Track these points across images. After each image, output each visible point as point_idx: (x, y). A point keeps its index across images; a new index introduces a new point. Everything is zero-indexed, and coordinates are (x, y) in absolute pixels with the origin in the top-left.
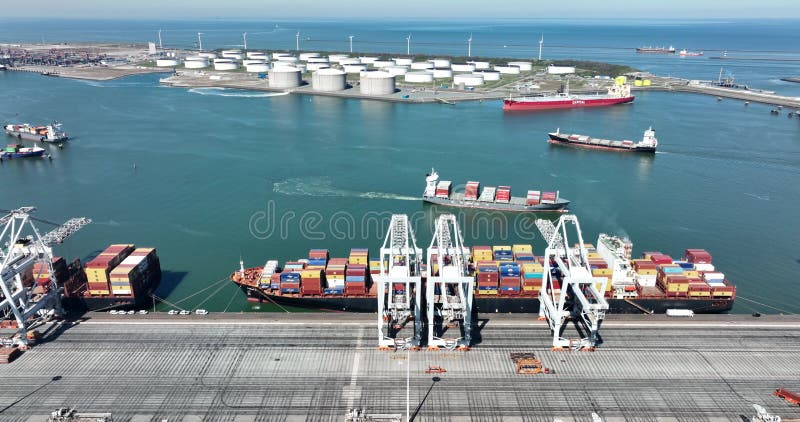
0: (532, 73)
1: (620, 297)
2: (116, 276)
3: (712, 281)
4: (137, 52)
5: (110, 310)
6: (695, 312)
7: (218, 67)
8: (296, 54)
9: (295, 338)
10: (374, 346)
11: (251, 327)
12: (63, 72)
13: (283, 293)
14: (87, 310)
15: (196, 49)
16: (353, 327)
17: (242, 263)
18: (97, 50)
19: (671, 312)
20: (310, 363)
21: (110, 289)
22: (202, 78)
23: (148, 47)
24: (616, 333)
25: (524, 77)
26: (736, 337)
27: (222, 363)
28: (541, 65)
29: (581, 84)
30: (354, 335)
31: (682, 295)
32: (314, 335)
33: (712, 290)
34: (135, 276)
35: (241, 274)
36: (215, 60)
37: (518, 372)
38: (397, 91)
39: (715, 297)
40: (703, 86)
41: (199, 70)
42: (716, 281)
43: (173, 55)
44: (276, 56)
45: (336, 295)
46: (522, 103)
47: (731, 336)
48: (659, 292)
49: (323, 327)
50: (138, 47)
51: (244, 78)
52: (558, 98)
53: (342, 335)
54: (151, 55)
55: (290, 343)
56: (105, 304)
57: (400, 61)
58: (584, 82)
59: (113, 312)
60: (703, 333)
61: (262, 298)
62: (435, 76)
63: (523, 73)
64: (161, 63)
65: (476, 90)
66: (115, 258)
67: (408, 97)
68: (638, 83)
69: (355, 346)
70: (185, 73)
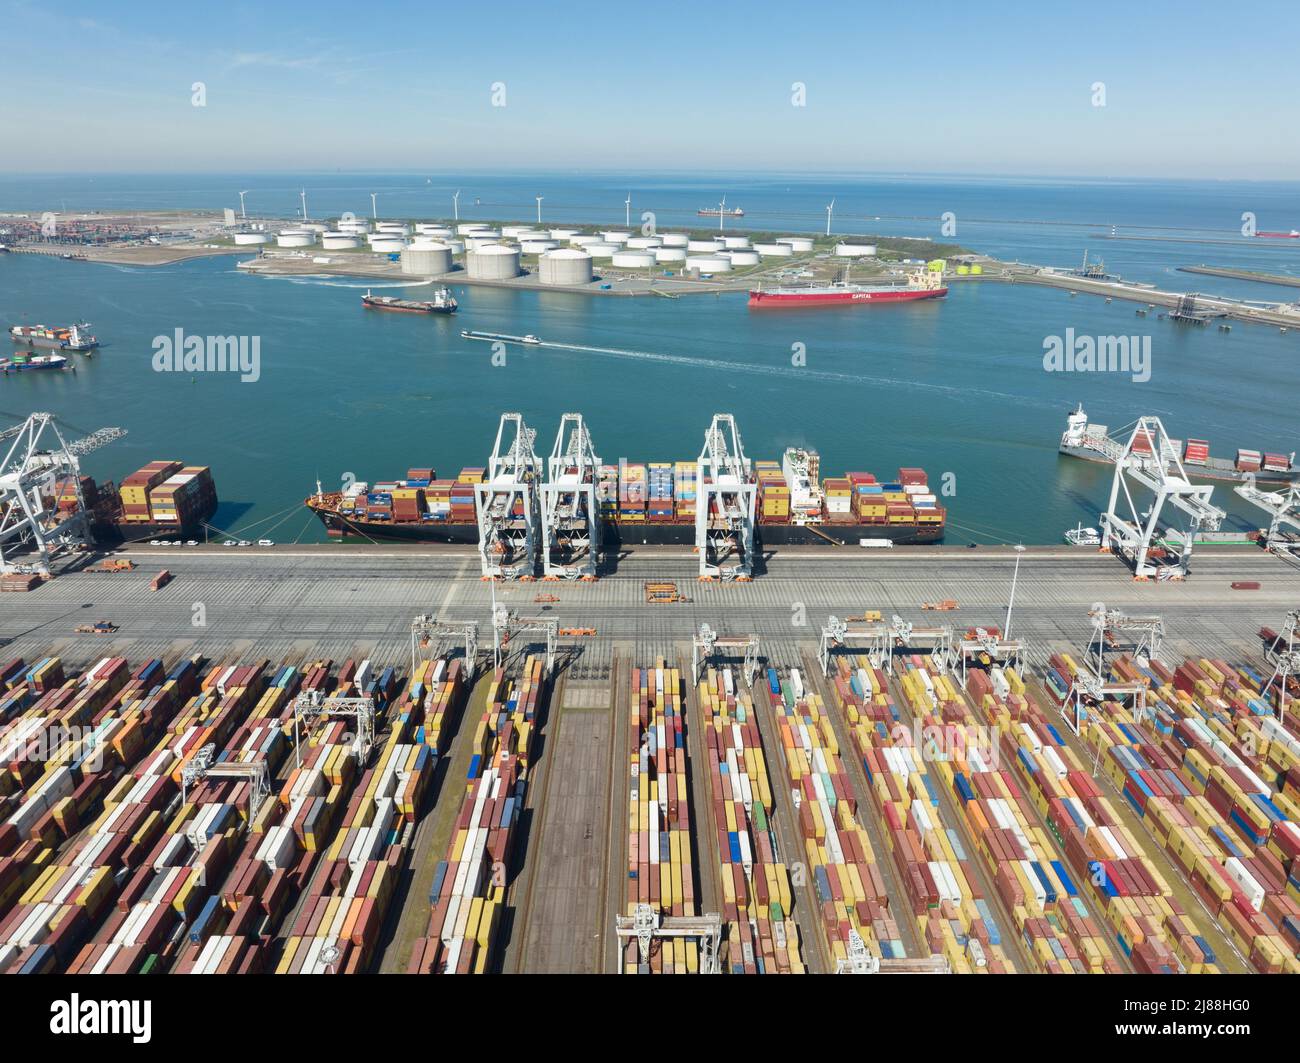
0: (810, 254)
1: (801, 523)
2: (157, 495)
3: (921, 504)
4: (206, 224)
5: (150, 540)
6: (894, 543)
7: (327, 244)
8: (452, 224)
9: (380, 570)
10: (478, 577)
11: (327, 558)
12: (91, 253)
13: (370, 519)
14: (123, 540)
15: (299, 218)
16: (457, 559)
17: (319, 483)
18: (145, 222)
19: (864, 542)
20: (395, 592)
21: (150, 513)
22: (301, 261)
23: (223, 216)
24: (787, 564)
25: (796, 260)
26: (934, 567)
27: (286, 593)
28: (827, 243)
29: (878, 271)
30: (456, 566)
31: (879, 521)
32: (406, 566)
33: (916, 514)
34: (182, 497)
35: (319, 498)
36: (325, 235)
37: (648, 601)
38: (596, 279)
39: (921, 523)
40: (1058, 276)
41: (298, 249)
42: (927, 504)
43: (261, 227)
44: (420, 228)
45: (437, 521)
46: (776, 297)
47: (928, 567)
48: (853, 517)
49: (417, 559)
50: (209, 215)
51: (368, 261)
52: (833, 290)
53: (441, 566)
54: (227, 228)
55: (374, 574)
56: (145, 533)
57: (611, 237)
58: (884, 268)
59: (155, 543)
60: (896, 564)
61: (346, 529)
62: (658, 258)
63: (797, 255)
64: (242, 240)
65: (716, 278)
66: (157, 475)
67: (609, 287)
68: (962, 270)
69: (454, 577)
70: (277, 254)
